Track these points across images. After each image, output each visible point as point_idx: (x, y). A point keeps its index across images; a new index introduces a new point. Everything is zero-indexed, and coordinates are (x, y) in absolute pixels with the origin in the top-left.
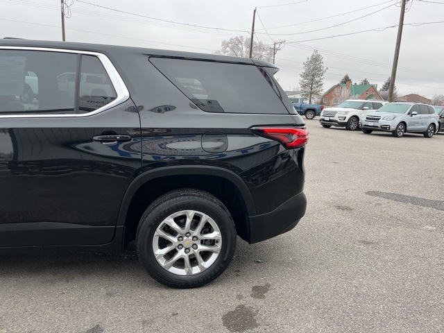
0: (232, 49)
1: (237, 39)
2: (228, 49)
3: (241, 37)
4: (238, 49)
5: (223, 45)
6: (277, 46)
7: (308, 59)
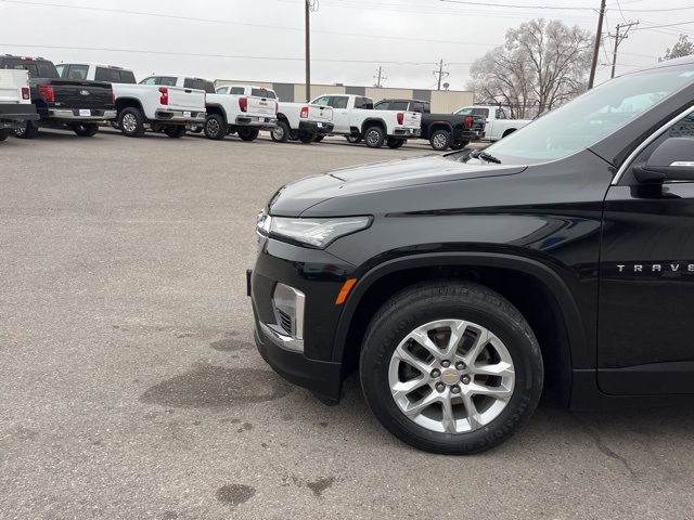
0: (524, 42)
1: (533, 24)
2: (516, 42)
3: (541, 21)
4: (534, 41)
5: (507, 36)
6: (622, 32)
7: (668, 51)
